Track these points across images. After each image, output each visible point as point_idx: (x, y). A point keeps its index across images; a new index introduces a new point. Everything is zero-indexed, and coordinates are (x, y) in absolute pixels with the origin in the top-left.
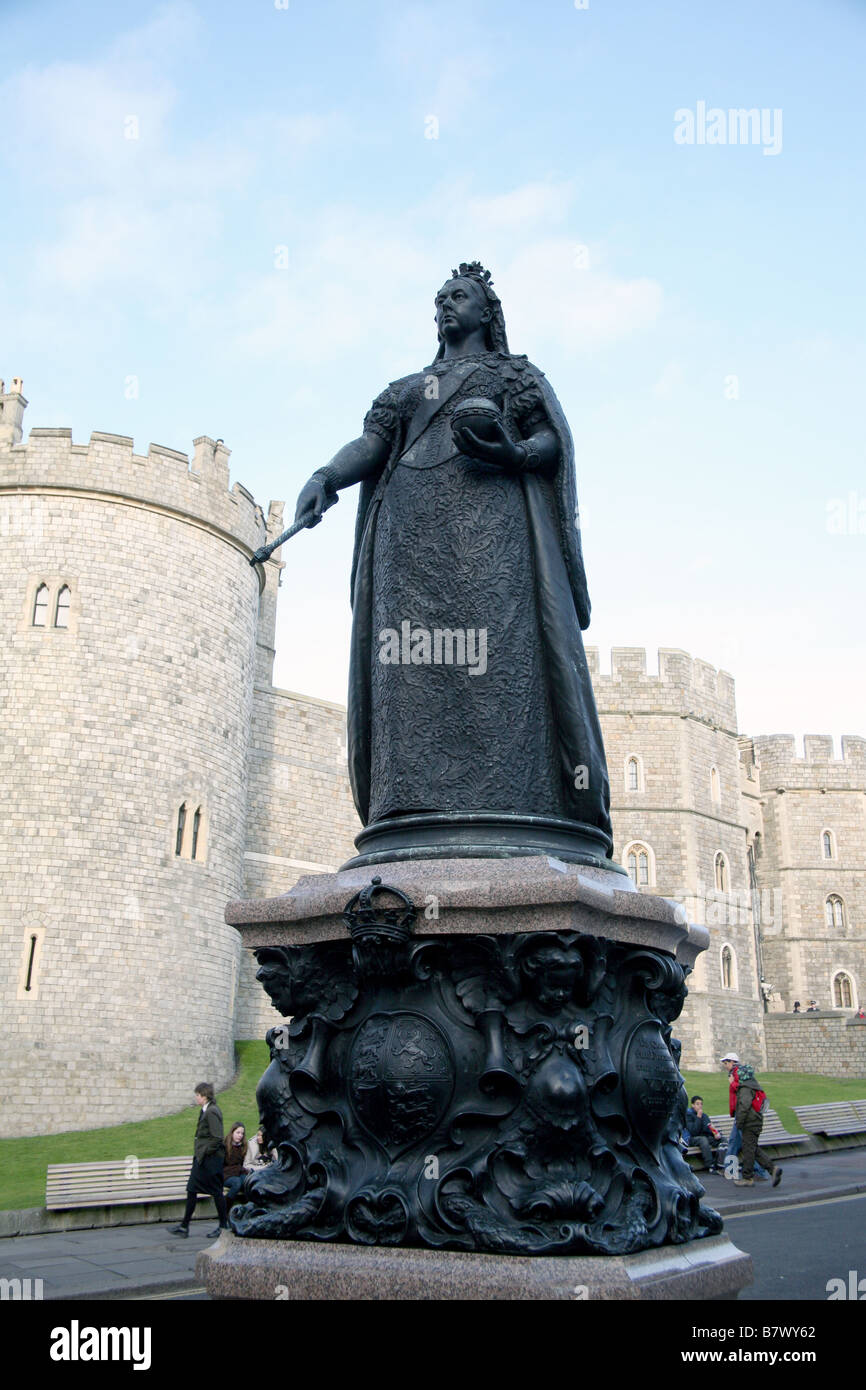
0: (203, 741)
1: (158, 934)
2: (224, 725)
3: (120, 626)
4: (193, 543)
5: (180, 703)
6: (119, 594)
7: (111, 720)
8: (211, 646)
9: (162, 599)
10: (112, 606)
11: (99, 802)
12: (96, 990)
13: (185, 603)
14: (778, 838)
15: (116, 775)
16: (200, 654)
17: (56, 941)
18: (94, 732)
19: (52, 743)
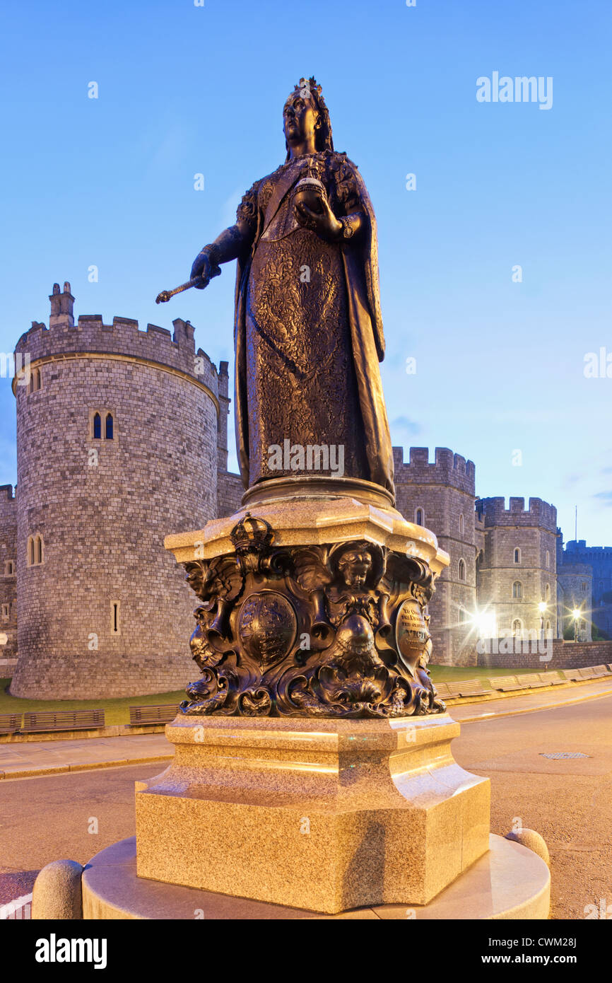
1: (177, 602)
2: (202, 492)
3: (141, 437)
5: (178, 480)
6: (139, 418)
7: (142, 491)
8: (192, 448)
9: (163, 421)
10: (136, 425)
11: (140, 536)
12: (149, 630)
13: (176, 423)
16: (187, 453)
17: (127, 607)
18: (134, 497)
19: (113, 504)
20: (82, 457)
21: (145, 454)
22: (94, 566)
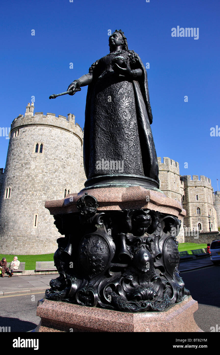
0: (69, 176)
2: (74, 173)
3: (53, 152)
4: (67, 135)
5: (65, 168)
6: (52, 146)
7: (51, 172)
8: (71, 156)
9: (61, 147)
10: (51, 148)
11: (48, 188)
12: (49, 226)
13: (66, 148)
14: (187, 196)
15: (52, 183)
16: (69, 158)
17: (41, 216)
18: (47, 174)
19: (39, 176)
20: (30, 159)
21: (53, 158)
22: (30, 200)
